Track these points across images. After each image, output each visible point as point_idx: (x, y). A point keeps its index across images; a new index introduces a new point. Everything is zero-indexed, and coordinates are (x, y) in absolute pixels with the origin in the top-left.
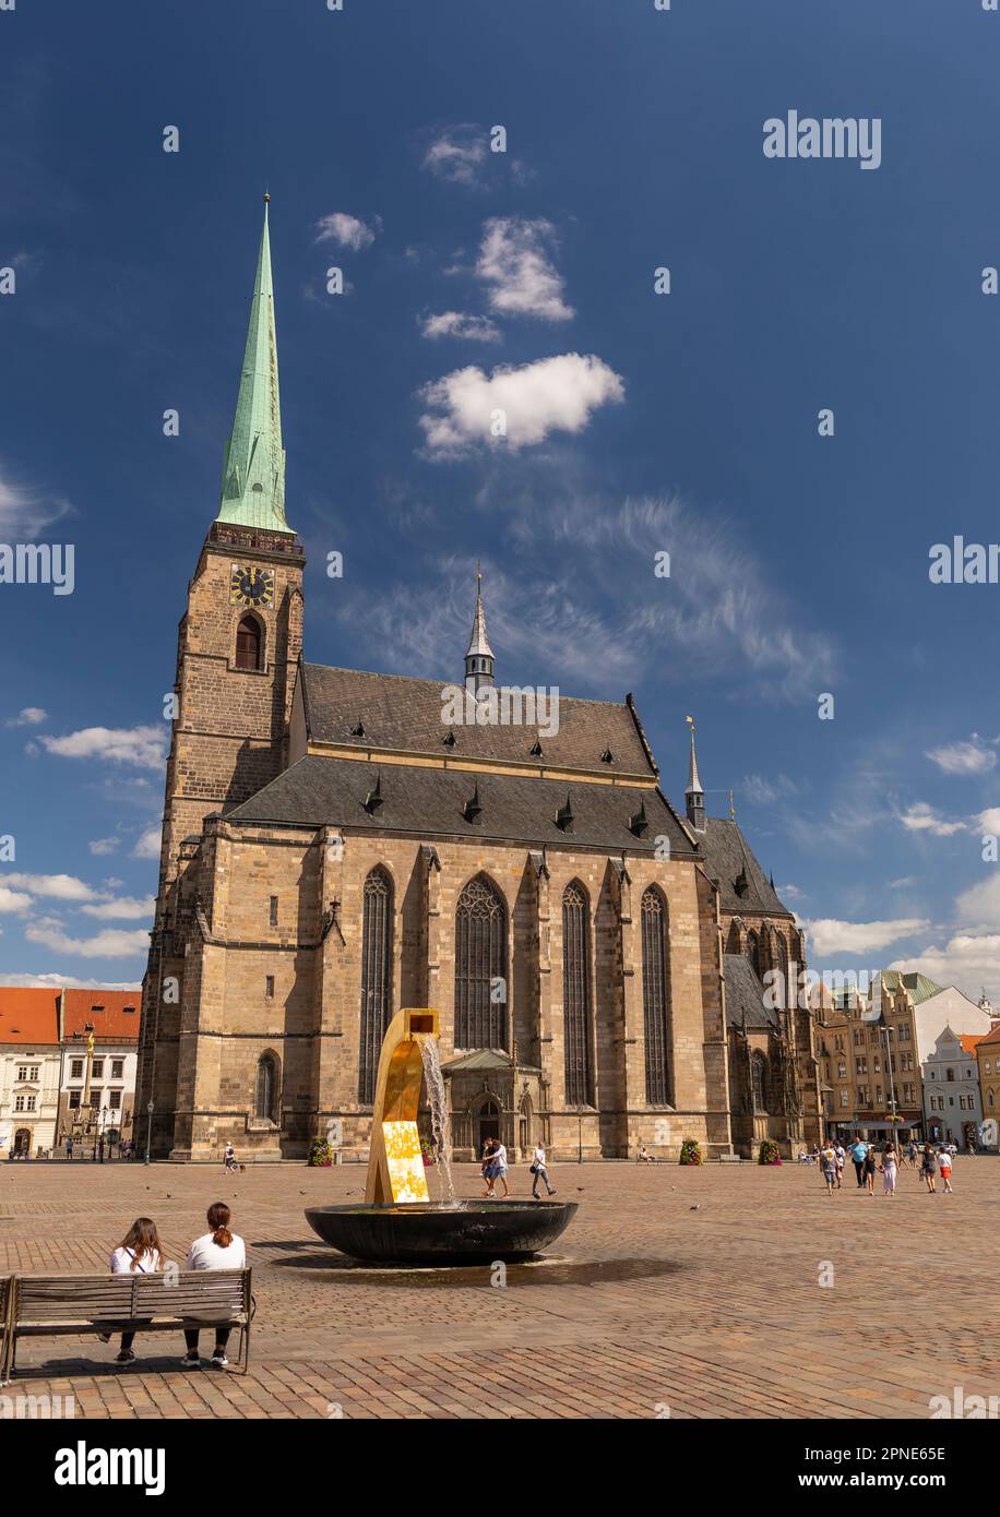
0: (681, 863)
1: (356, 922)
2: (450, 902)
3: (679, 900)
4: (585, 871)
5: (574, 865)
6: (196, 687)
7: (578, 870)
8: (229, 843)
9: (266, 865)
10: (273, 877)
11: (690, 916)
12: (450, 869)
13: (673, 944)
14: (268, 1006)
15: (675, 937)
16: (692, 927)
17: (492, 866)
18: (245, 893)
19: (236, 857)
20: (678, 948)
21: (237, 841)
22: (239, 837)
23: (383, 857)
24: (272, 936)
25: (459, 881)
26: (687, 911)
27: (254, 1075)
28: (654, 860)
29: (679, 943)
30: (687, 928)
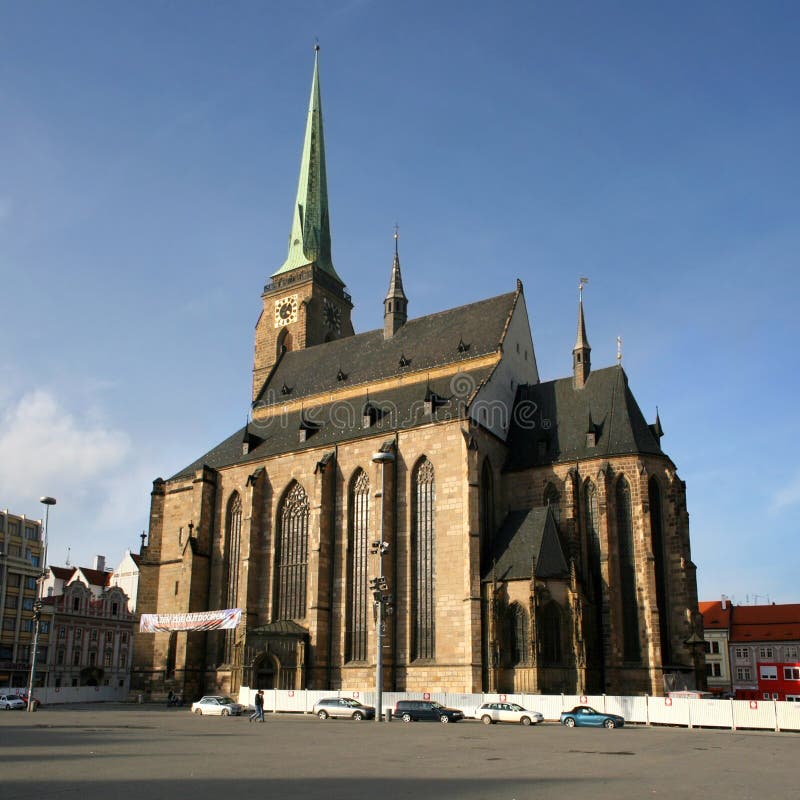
0: (447, 428)
2: (273, 509)
4: (366, 459)
5: (358, 454)
7: (361, 460)
8: (163, 497)
9: (179, 507)
10: (181, 514)
11: (455, 478)
12: (274, 482)
14: (176, 601)
15: (440, 502)
17: (299, 473)
22: (168, 491)
23: (237, 484)
24: (180, 554)
26: (452, 474)
28: (424, 433)
29: (443, 506)
30: (452, 491)
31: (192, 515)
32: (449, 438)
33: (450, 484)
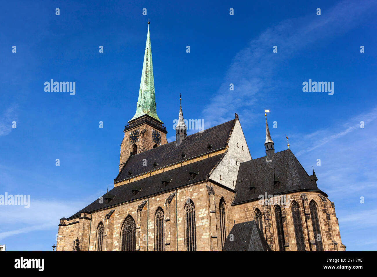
0: (200, 185)
1: (93, 245)
2: (118, 230)
3: (199, 203)
4: (162, 203)
5: (159, 201)
7: (160, 203)
8: (65, 226)
9: (73, 231)
10: (74, 235)
11: (204, 209)
12: (119, 217)
13: (197, 225)
15: (198, 222)
16: (205, 215)
17: (131, 211)
19: (67, 231)
20: (199, 226)
21: (67, 225)
22: (68, 224)
25: (121, 221)
26: (203, 208)
28: (189, 188)
29: (200, 224)
30: (203, 216)
31: (79, 234)
32: (201, 190)
33: (202, 212)
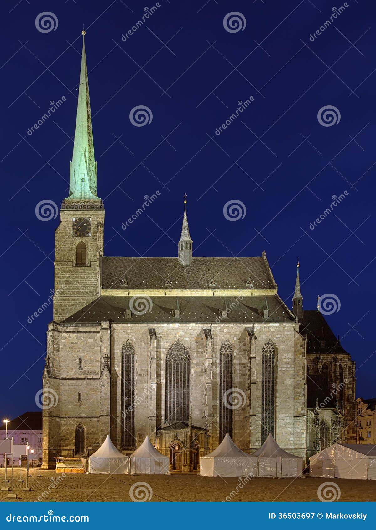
0: (286, 327)
1: (118, 367)
3: (283, 347)
4: (232, 336)
6: (60, 277)
8: (60, 334)
10: (80, 349)
11: (290, 354)
12: (163, 339)
13: (279, 369)
14: (80, 405)
16: (290, 360)
17: (184, 337)
18: (67, 357)
19: (63, 341)
20: (282, 371)
21: (63, 333)
22: (63, 331)
23: (130, 336)
24: (81, 375)
25: (168, 345)
26: (288, 352)
27: (74, 435)
28: (271, 328)
29: (282, 368)
30: (287, 361)
33: (287, 357)
